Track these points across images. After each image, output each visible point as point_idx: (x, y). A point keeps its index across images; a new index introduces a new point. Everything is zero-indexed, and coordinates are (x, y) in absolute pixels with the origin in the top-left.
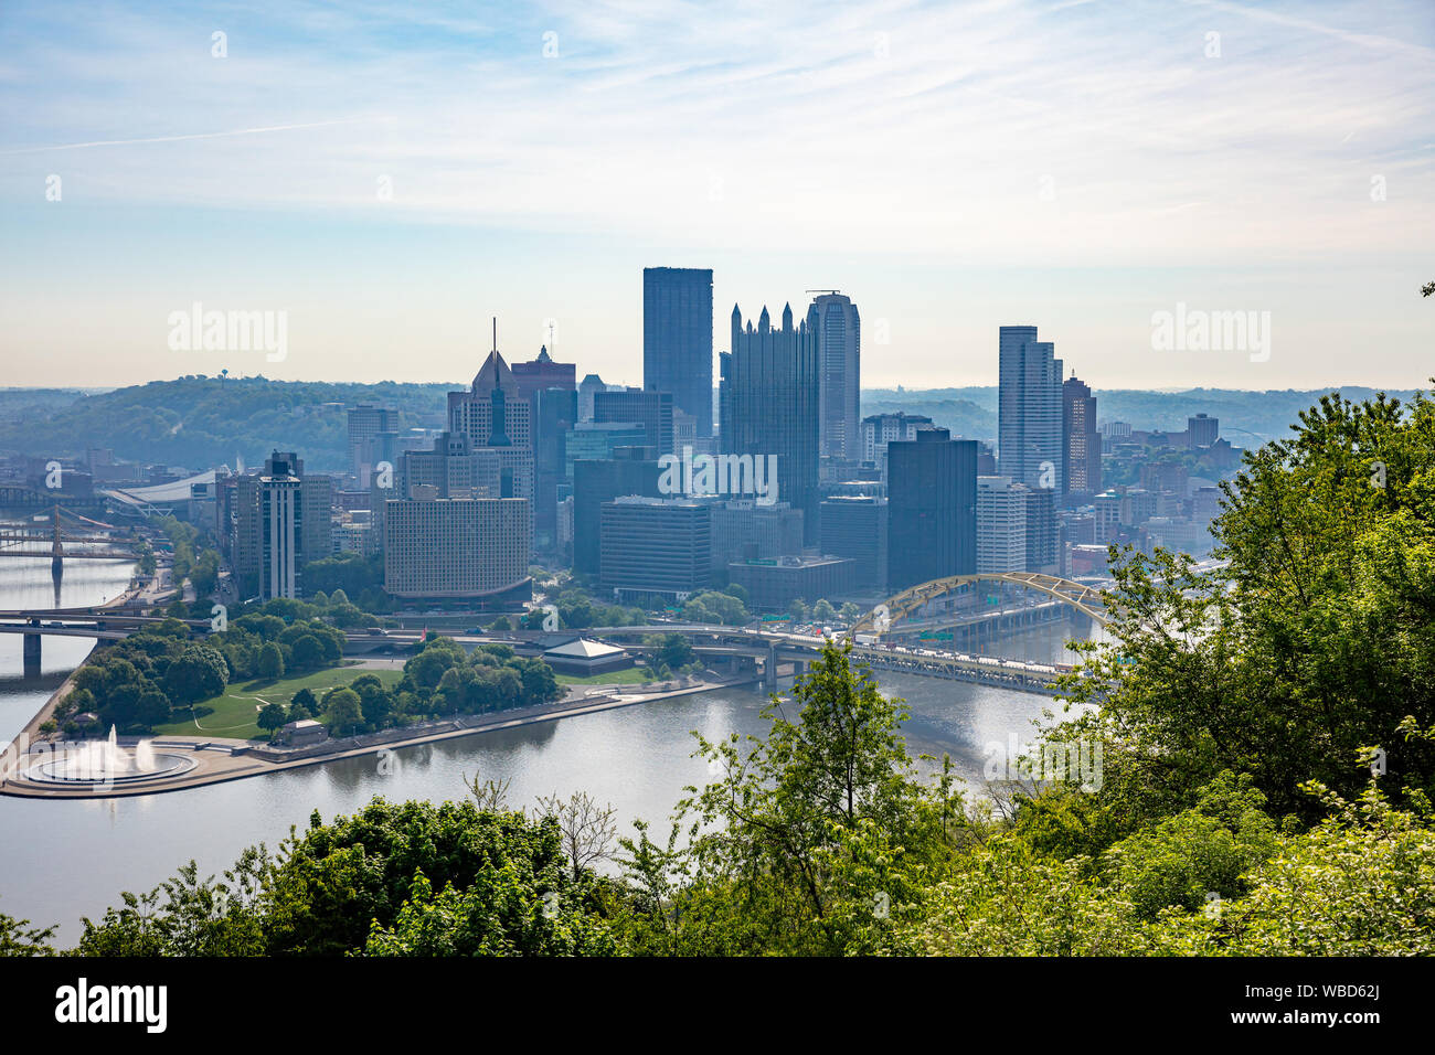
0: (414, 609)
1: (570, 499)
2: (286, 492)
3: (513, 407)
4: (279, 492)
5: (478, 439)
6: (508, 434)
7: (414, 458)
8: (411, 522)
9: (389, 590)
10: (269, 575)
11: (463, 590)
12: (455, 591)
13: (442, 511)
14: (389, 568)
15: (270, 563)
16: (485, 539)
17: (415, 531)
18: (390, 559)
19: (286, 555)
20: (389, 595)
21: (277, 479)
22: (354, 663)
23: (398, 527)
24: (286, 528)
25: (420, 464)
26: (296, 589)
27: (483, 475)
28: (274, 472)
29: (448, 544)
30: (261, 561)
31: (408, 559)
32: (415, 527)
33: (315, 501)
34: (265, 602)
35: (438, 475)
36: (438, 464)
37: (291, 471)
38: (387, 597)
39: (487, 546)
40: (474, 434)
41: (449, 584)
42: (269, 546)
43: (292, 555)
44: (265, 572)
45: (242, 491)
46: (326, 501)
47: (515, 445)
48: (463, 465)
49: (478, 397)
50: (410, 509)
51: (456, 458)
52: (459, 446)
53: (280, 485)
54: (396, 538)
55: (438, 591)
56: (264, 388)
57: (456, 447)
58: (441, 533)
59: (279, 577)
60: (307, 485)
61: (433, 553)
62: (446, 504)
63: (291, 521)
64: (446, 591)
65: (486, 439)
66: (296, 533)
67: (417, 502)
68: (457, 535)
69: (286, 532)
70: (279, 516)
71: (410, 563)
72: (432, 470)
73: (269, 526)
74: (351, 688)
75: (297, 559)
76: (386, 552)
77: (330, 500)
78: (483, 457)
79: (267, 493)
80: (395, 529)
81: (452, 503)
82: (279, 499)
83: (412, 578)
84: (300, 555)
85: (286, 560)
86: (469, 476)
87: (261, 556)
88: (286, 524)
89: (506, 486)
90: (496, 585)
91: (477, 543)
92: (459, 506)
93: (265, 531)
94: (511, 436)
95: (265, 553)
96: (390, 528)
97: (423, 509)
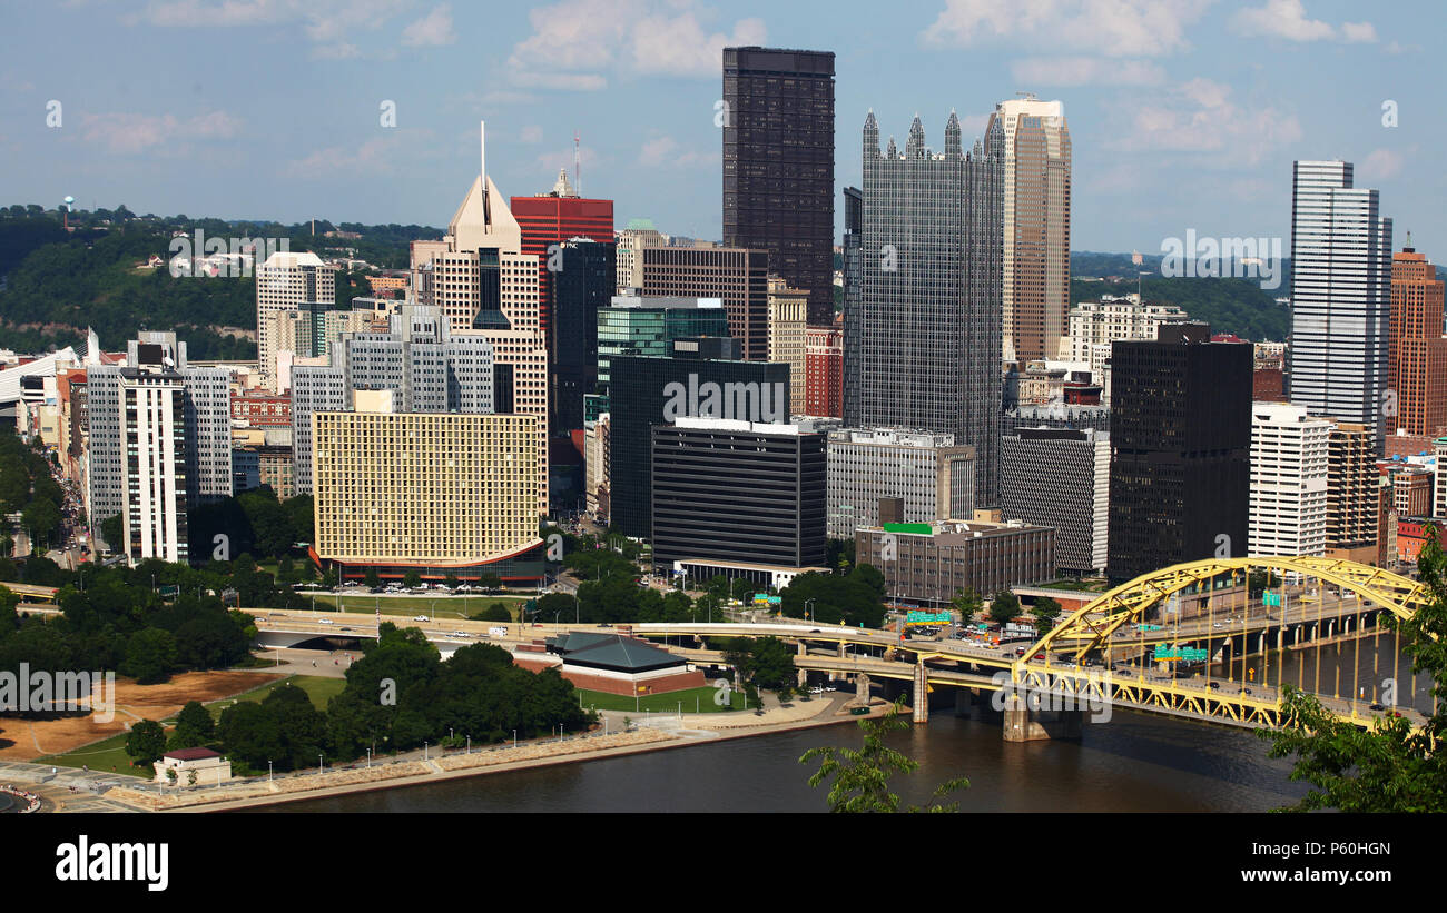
0: (360, 581)
1: (604, 417)
2: (159, 392)
3: (512, 268)
4: (149, 392)
5: (458, 317)
6: (504, 311)
7: (358, 344)
8: (353, 447)
9: (319, 552)
10: (138, 522)
11: (436, 557)
12: (423, 557)
13: (401, 429)
14: (321, 517)
15: (138, 503)
16: (470, 477)
17: (359, 461)
18: (321, 503)
19: (163, 492)
20: (322, 560)
21: (147, 372)
22: (270, 663)
23: (333, 453)
24: (161, 450)
25: (366, 355)
26: (180, 545)
27: (465, 374)
28: (140, 362)
29: (412, 483)
30: (126, 499)
31: (350, 504)
32: (359, 454)
33: (205, 408)
34: (133, 565)
35: (395, 373)
36: (394, 355)
37: (168, 360)
38: (318, 563)
39: (473, 487)
40: (452, 308)
41: (413, 546)
42: (136, 476)
43: (171, 493)
44: (132, 518)
45: (94, 389)
46: (222, 408)
47: (517, 329)
48: (434, 358)
49: (459, 252)
50: (352, 425)
51: (421, 347)
52: (428, 328)
53: (150, 381)
54: (330, 471)
55: (397, 557)
56: (129, 226)
57: (422, 329)
58: (402, 465)
59: (154, 526)
60: (193, 383)
61: (389, 497)
62: (407, 419)
63: (169, 439)
64: (410, 556)
65: (470, 317)
66: (176, 457)
67: (362, 415)
68: (425, 469)
69: (161, 456)
70: (150, 431)
71: (354, 510)
72: (384, 364)
73: (135, 446)
74: (264, 701)
75: (178, 498)
76: (316, 493)
77: (228, 408)
78: (466, 346)
79: (131, 394)
80: (329, 455)
81: (417, 419)
82: (149, 404)
83: (358, 535)
84: (184, 492)
85: (163, 499)
86: (445, 376)
87: (126, 492)
88: (161, 443)
89: (503, 393)
90: (487, 550)
91: (457, 484)
92: (427, 423)
93: (131, 453)
94: (509, 313)
95: (131, 487)
96: (322, 455)
97: (371, 426)
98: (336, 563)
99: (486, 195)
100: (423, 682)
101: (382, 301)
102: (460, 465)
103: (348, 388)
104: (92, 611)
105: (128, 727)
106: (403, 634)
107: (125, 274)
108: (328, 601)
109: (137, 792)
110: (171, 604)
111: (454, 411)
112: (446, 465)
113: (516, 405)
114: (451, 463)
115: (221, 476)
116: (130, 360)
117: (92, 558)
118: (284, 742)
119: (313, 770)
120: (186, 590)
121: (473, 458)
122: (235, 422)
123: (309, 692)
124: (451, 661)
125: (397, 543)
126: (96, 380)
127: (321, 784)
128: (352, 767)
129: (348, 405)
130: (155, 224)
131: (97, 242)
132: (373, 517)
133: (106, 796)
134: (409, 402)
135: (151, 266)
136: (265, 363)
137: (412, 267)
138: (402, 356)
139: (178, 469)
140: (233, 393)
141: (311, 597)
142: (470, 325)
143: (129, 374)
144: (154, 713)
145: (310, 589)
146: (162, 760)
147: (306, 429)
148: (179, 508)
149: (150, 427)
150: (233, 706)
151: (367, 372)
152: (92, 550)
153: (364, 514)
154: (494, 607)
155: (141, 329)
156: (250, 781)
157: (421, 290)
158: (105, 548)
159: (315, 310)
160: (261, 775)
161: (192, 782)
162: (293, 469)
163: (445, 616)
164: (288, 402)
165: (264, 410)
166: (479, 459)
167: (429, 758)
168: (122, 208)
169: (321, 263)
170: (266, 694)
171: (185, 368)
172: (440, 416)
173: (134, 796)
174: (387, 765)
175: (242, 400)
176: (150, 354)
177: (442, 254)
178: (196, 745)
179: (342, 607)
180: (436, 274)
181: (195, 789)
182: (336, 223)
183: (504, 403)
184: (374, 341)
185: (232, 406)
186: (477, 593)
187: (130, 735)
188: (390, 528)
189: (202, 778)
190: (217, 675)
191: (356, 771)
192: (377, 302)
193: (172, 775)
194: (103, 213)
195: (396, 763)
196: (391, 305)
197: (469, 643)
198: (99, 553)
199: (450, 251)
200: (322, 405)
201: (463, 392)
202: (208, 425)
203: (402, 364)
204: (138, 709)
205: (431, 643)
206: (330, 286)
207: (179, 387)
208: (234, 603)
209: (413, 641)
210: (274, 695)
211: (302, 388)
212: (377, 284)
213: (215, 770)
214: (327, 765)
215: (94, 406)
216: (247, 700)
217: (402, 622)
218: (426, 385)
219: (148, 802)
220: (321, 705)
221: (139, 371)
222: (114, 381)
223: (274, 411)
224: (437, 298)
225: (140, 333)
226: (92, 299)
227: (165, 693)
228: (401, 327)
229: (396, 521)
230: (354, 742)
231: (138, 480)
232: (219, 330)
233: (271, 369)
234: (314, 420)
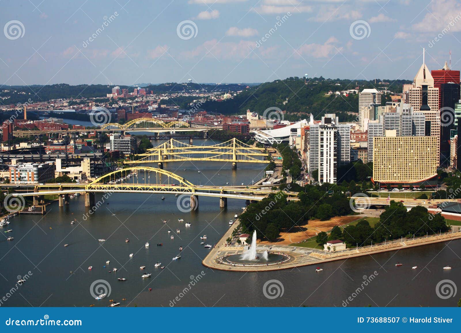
0: (385, 188)
1: (456, 136)
2: (330, 132)
4: (327, 132)
5: (416, 107)
6: (429, 105)
7: (387, 116)
8: (385, 147)
9: (374, 179)
10: (323, 172)
11: (407, 180)
12: (403, 180)
13: (398, 142)
14: (375, 169)
15: (323, 166)
16: (417, 155)
17: (386, 151)
18: (375, 164)
19: (330, 162)
20: (375, 182)
21: (327, 126)
22: (359, 214)
23: (379, 149)
24: (330, 149)
25: (389, 119)
26: (334, 178)
27: (417, 124)
28: (325, 123)
29: (401, 158)
30: (319, 165)
31: (383, 164)
32: (386, 149)
33: (343, 137)
34: (320, 185)
35: (397, 124)
36: (397, 119)
37: (333, 122)
38: (374, 183)
39: (418, 159)
40: (414, 104)
41: (401, 177)
42: (323, 158)
43: (332, 162)
44: (321, 170)
45: (311, 132)
46: (348, 137)
47: (432, 110)
48: (408, 120)
49: (416, 87)
50: (385, 141)
51: (405, 116)
52: (407, 111)
53: (327, 129)
54: (378, 155)
55: (396, 180)
56: (323, 82)
57: (405, 111)
58: (398, 152)
59: (327, 173)
60: (340, 129)
61: (394, 162)
62: (400, 138)
63: (332, 146)
64: (400, 180)
65: (419, 107)
66: (334, 152)
67: (387, 137)
68: (405, 153)
69: (330, 151)
70: (327, 144)
71: (384, 166)
72: (394, 122)
73: (323, 148)
74: (357, 225)
75: (334, 164)
76: (374, 161)
77: (349, 136)
78: (418, 116)
79: (322, 133)
80: (378, 150)
81: (403, 138)
82: (327, 136)
83: (385, 174)
84: (336, 162)
85: (330, 164)
86: (411, 125)
87: (319, 163)
88: (330, 147)
89: (427, 130)
90: (421, 177)
91: (414, 157)
92: (406, 139)
93: (321, 151)
94: (430, 105)
95: (321, 161)
96: (376, 150)
97: (390, 141)
98: (378, 183)
99: (424, 70)
100: (402, 218)
101: (394, 103)
102: (415, 152)
103: (384, 130)
104: (308, 199)
105: (317, 234)
106: (397, 203)
107: (321, 97)
108: (376, 194)
109: (319, 254)
110: (331, 196)
111: (413, 135)
112: (411, 152)
113: (431, 133)
114: (412, 151)
115: (347, 157)
116: (322, 123)
117: (309, 183)
118: (361, 237)
119: (370, 246)
120: (335, 192)
121: (418, 150)
122: (351, 140)
123: (369, 222)
124: (410, 211)
125: (396, 176)
126: (312, 129)
127: (371, 250)
128: (380, 245)
129: (384, 135)
130: (330, 81)
131: (314, 87)
132: (390, 168)
133: (310, 255)
134: (401, 133)
135: (329, 94)
136: (360, 123)
137: (403, 92)
138: (399, 119)
139: (335, 155)
140: (351, 132)
141: (371, 193)
142: (419, 109)
143: (322, 127)
144: (324, 230)
145: (371, 191)
146: (326, 244)
147: (371, 142)
148: (334, 167)
149: (327, 143)
150: (347, 227)
151: (389, 124)
152: (309, 180)
153: (387, 167)
154: (423, 195)
155: (326, 113)
156: (351, 250)
157: (405, 99)
158: (313, 180)
159: (375, 106)
160: (354, 248)
161: (334, 250)
162: (367, 154)
163: (409, 198)
164: (367, 134)
165: (360, 137)
166: (420, 150)
167: (403, 241)
168: (321, 77)
169: (378, 92)
170: (357, 223)
171: (338, 125)
172: (410, 137)
173: (317, 255)
174: (390, 244)
175: (353, 134)
176: (328, 121)
177: (412, 88)
178: (336, 239)
179: (380, 196)
180: (410, 94)
181: (335, 252)
182: (382, 80)
183: (428, 132)
184: (392, 115)
185: (351, 136)
186: (418, 190)
187: (317, 236)
188: (394, 171)
189: (337, 249)
190: (343, 217)
191: (381, 246)
192: (393, 103)
193: (329, 248)
194: (316, 79)
195: (393, 243)
196: (397, 104)
197: (415, 206)
198: (311, 181)
199: (414, 87)
200: (376, 135)
201: (417, 130)
202: (344, 142)
203: (399, 122)
204: (320, 228)
205: (405, 206)
206: (380, 99)
207: (336, 130)
208: (349, 195)
209: (399, 206)
210: (359, 223)
211: (371, 130)
212: (393, 98)
213: (341, 247)
214: (373, 244)
215: (311, 137)
216: (351, 225)
217: (397, 200)
218: (406, 128)
219: (322, 257)
220: (372, 226)
221: (325, 126)
222: (317, 129)
223: (363, 137)
224: (410, 102)
225: (325, 114)
226: (312, 105)
227: (328, 223)
228: (399, 110)
229: (396, 169)
230: (381, 237)
231: (323, 159)
232: (348, 113)
233: (362, 124)
234: (374, 139)
